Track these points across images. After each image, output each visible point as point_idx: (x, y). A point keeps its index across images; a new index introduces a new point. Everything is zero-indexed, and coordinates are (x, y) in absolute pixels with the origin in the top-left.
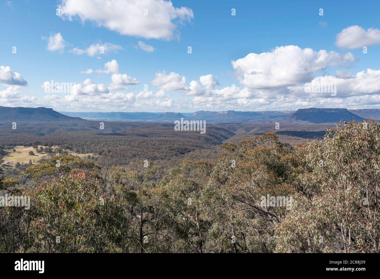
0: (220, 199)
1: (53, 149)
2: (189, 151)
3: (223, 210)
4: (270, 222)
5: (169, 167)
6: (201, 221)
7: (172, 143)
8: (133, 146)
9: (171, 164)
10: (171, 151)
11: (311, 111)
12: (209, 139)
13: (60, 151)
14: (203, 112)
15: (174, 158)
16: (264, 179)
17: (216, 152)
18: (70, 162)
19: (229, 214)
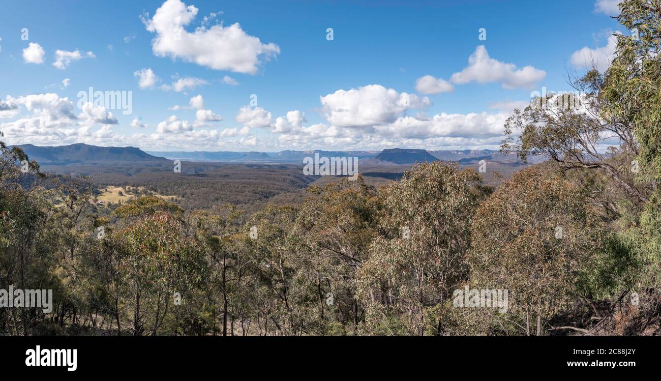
0: (305, 246)
1: (139, 190)
2: (274, 195)
3: (308, 257)
4: (354, 267)
5: (252, 212)
6: (286, 268)
7: (256, 186)
8: (216, 189)
9: (255, 209)
10: (254, 195)
11: (395, 152)
12: (294, 181)
13: (145, 193)
14: (289, 151)
15: (257, 203)
16: (350, 224)
17: (301, 196)
18: (155, 204)
19: (315, 261)
